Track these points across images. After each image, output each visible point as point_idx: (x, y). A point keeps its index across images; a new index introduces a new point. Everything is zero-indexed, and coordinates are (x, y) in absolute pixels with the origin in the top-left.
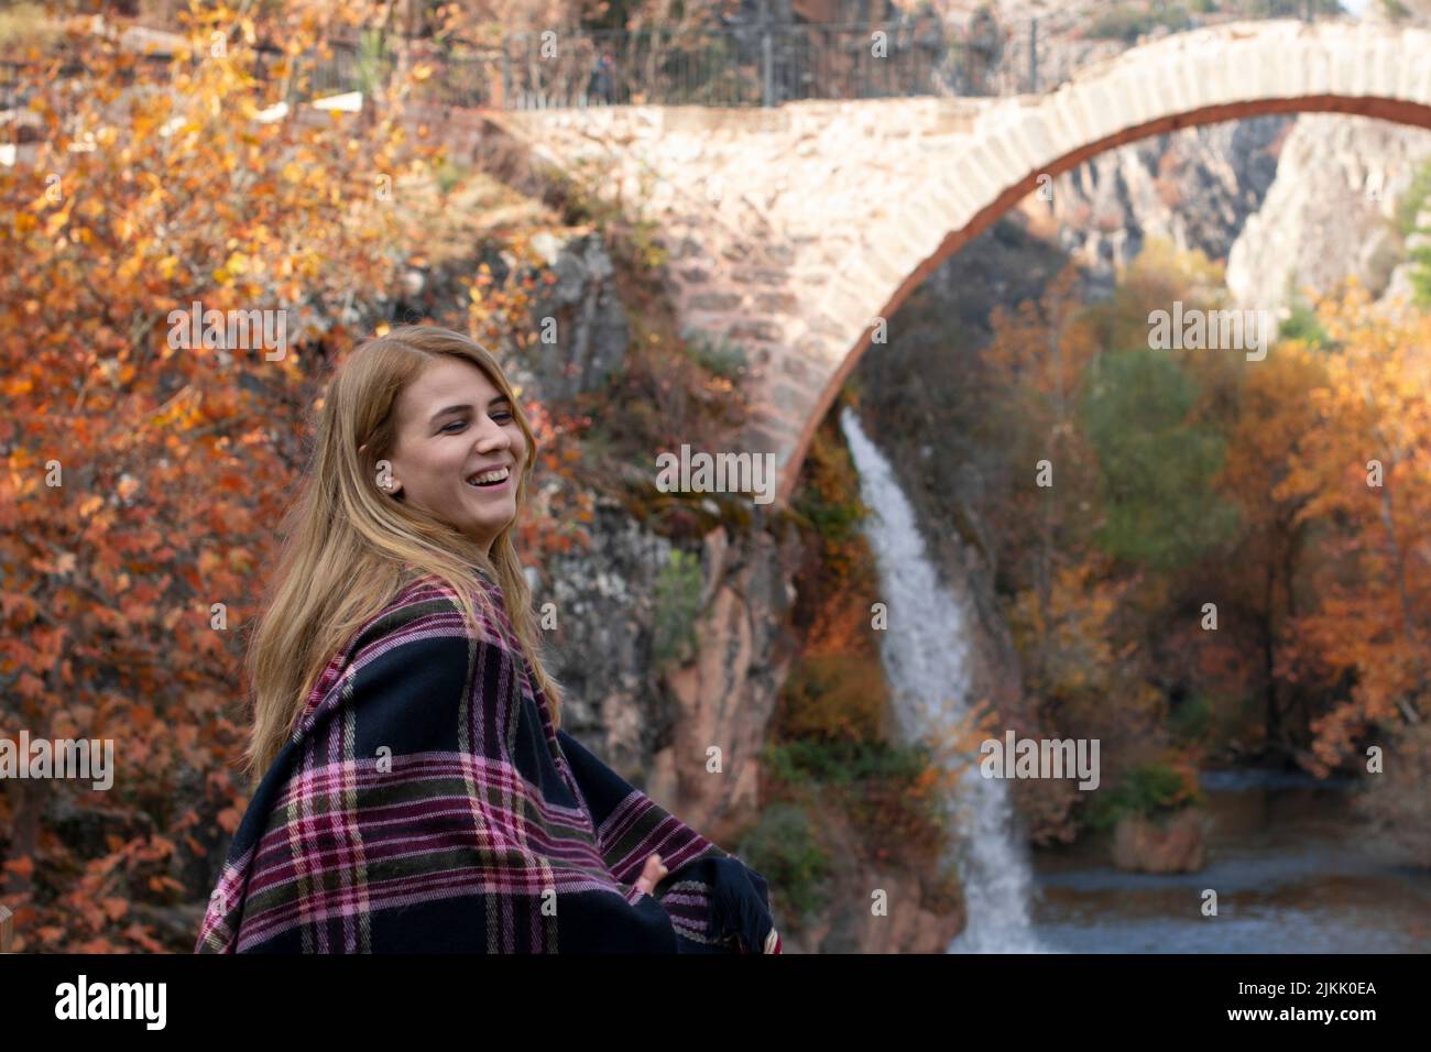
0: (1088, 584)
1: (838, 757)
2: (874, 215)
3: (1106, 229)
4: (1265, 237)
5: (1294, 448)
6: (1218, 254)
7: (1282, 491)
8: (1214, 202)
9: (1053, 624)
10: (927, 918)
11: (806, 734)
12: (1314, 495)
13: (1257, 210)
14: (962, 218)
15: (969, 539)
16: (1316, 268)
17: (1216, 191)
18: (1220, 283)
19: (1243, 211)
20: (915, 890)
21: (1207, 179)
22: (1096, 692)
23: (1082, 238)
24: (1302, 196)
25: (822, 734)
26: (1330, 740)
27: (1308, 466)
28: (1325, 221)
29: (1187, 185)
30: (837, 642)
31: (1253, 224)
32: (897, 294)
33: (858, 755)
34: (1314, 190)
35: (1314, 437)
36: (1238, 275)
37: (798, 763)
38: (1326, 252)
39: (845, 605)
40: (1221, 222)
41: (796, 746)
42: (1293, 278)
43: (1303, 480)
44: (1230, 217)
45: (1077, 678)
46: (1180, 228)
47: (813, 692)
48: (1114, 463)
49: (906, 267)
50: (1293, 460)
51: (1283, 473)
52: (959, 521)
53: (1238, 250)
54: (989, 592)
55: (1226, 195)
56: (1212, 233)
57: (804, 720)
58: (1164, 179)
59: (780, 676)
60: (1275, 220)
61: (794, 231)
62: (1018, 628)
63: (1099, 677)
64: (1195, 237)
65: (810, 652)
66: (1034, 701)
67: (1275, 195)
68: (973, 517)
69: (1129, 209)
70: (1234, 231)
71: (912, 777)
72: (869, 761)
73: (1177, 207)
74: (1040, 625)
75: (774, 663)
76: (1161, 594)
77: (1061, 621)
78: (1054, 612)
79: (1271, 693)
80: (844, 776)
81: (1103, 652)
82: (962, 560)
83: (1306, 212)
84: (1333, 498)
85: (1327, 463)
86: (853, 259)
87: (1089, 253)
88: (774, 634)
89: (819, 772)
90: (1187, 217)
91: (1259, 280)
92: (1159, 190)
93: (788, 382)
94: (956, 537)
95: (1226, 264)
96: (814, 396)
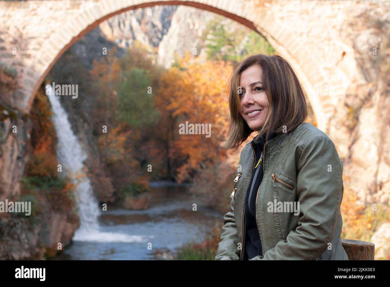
0: (119, 133)
1: (43, 181)
2: (53, 32)
3: (127, 39)
4: (168, 41)
5: (173, 97)
6: (156, 45)
7: (169, 108)
8: (156, 32)
9: (109, 144)
10: (69, 225)
11: (34, 175)
12: (178, 109)
13: (166, 34)
14: (77, 33)
15: (85, 121)
16: (181, 49)
17: (156, 29)
18: (156, 53)
19: (163, 34)
20: (65, 217)
21: (154, 26)
22: (120, 162)
23: (121, 41)
24: (178, 31)
25: (39, 175)
26: (182, 174)
27: (176, 101)
28: (184, 37)
29: (149, 27)
30: (43, 149)
31: (165, 38)
32: (59, 54)
33: (49, 180)
34: (181, 28)
35: (178, 93)
36: (161, 51)
37: (32, 183)
38: (184, 45)
39: (46, 139)
40: (158, 37)
41: (32, 178)
42: (175, 52)
43: (175, 105)
44: (160, 35)
45: (115, 158)
46: (147, 39)
47: (36, 163)
48: (126, 101)
49: (61, 46)
50: (172, 100)
51: (169, 103)
52: (82, 116)
53: (162, 45)
54: (91, 135)
55: (159, 30)
56: (155, 40)
57: (34, 171)
58: (143, 25)
59: (26, 159)
60: (171, 37)
61: (30, 35)
62: (99, 145)
63: (121, 157)
64: (151, 40)
65: (36, 153)
66: (103, 165)
67: (171, 30)
68: (86, 115)
69: (133, 33)
70: (161, 40)
71: (64, 186)
72: (52, 182)
73: (146, 33)
74: (105, 144)
75: (25, 155)
76: (138, 135)
77: (111, 143)
78: (109, 141)
79: (168, 161)
80: (45, 186)
81: (122, 151)
82: (83, 127)
83: (179, 35)
84: (182, 110)
85: (181, 100)
86: (46, 44)
87: (123, 45)
88: (24, 148)
89: (38, 185)
90: (149, 36)
91: (167, 52)
92: (142, 29)
93: (29, 78)
94: (81, 121)
95: (158, 48)
96: (36, 81)
